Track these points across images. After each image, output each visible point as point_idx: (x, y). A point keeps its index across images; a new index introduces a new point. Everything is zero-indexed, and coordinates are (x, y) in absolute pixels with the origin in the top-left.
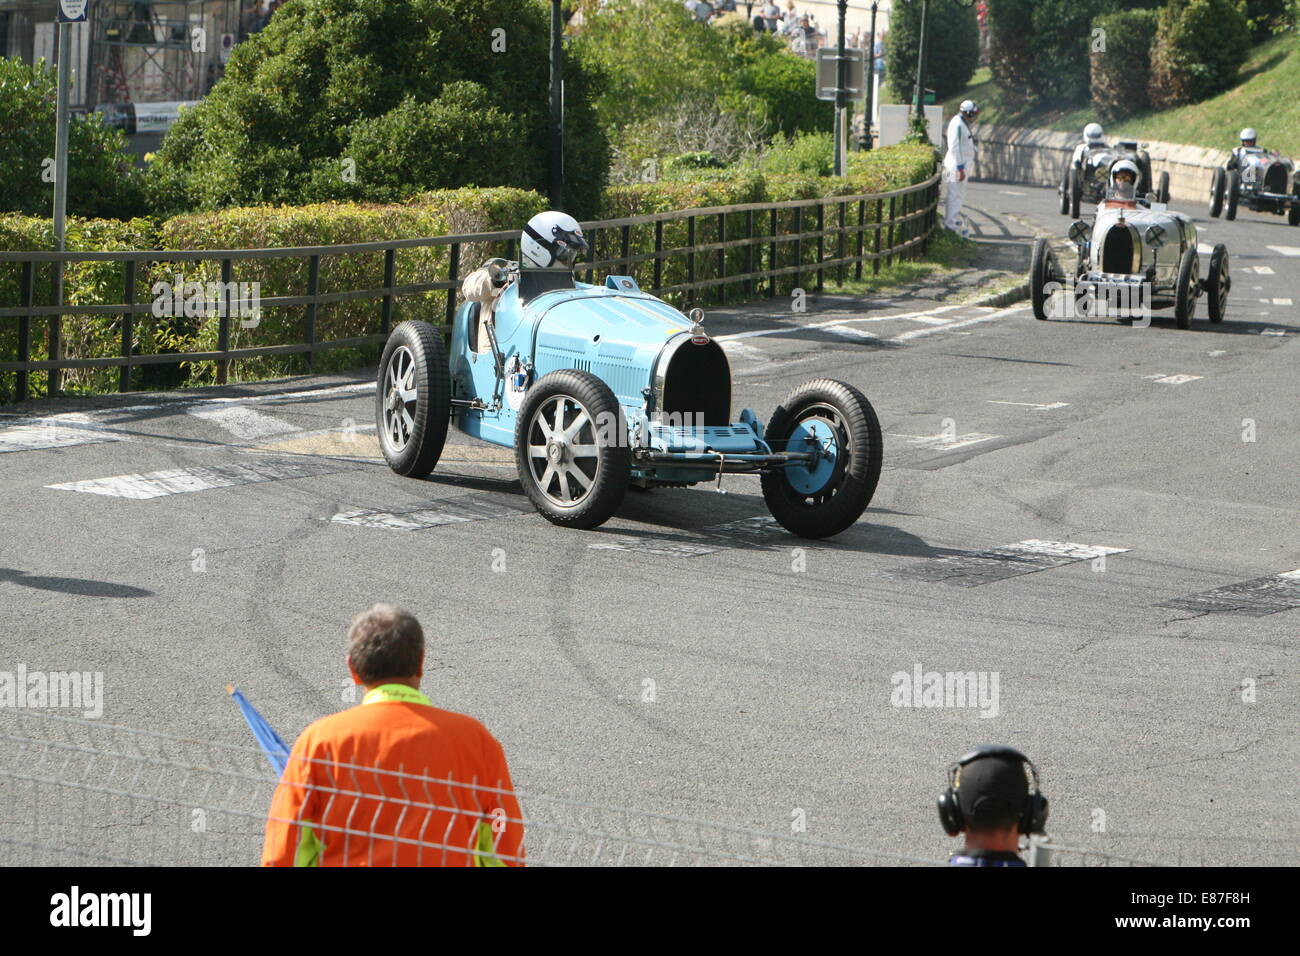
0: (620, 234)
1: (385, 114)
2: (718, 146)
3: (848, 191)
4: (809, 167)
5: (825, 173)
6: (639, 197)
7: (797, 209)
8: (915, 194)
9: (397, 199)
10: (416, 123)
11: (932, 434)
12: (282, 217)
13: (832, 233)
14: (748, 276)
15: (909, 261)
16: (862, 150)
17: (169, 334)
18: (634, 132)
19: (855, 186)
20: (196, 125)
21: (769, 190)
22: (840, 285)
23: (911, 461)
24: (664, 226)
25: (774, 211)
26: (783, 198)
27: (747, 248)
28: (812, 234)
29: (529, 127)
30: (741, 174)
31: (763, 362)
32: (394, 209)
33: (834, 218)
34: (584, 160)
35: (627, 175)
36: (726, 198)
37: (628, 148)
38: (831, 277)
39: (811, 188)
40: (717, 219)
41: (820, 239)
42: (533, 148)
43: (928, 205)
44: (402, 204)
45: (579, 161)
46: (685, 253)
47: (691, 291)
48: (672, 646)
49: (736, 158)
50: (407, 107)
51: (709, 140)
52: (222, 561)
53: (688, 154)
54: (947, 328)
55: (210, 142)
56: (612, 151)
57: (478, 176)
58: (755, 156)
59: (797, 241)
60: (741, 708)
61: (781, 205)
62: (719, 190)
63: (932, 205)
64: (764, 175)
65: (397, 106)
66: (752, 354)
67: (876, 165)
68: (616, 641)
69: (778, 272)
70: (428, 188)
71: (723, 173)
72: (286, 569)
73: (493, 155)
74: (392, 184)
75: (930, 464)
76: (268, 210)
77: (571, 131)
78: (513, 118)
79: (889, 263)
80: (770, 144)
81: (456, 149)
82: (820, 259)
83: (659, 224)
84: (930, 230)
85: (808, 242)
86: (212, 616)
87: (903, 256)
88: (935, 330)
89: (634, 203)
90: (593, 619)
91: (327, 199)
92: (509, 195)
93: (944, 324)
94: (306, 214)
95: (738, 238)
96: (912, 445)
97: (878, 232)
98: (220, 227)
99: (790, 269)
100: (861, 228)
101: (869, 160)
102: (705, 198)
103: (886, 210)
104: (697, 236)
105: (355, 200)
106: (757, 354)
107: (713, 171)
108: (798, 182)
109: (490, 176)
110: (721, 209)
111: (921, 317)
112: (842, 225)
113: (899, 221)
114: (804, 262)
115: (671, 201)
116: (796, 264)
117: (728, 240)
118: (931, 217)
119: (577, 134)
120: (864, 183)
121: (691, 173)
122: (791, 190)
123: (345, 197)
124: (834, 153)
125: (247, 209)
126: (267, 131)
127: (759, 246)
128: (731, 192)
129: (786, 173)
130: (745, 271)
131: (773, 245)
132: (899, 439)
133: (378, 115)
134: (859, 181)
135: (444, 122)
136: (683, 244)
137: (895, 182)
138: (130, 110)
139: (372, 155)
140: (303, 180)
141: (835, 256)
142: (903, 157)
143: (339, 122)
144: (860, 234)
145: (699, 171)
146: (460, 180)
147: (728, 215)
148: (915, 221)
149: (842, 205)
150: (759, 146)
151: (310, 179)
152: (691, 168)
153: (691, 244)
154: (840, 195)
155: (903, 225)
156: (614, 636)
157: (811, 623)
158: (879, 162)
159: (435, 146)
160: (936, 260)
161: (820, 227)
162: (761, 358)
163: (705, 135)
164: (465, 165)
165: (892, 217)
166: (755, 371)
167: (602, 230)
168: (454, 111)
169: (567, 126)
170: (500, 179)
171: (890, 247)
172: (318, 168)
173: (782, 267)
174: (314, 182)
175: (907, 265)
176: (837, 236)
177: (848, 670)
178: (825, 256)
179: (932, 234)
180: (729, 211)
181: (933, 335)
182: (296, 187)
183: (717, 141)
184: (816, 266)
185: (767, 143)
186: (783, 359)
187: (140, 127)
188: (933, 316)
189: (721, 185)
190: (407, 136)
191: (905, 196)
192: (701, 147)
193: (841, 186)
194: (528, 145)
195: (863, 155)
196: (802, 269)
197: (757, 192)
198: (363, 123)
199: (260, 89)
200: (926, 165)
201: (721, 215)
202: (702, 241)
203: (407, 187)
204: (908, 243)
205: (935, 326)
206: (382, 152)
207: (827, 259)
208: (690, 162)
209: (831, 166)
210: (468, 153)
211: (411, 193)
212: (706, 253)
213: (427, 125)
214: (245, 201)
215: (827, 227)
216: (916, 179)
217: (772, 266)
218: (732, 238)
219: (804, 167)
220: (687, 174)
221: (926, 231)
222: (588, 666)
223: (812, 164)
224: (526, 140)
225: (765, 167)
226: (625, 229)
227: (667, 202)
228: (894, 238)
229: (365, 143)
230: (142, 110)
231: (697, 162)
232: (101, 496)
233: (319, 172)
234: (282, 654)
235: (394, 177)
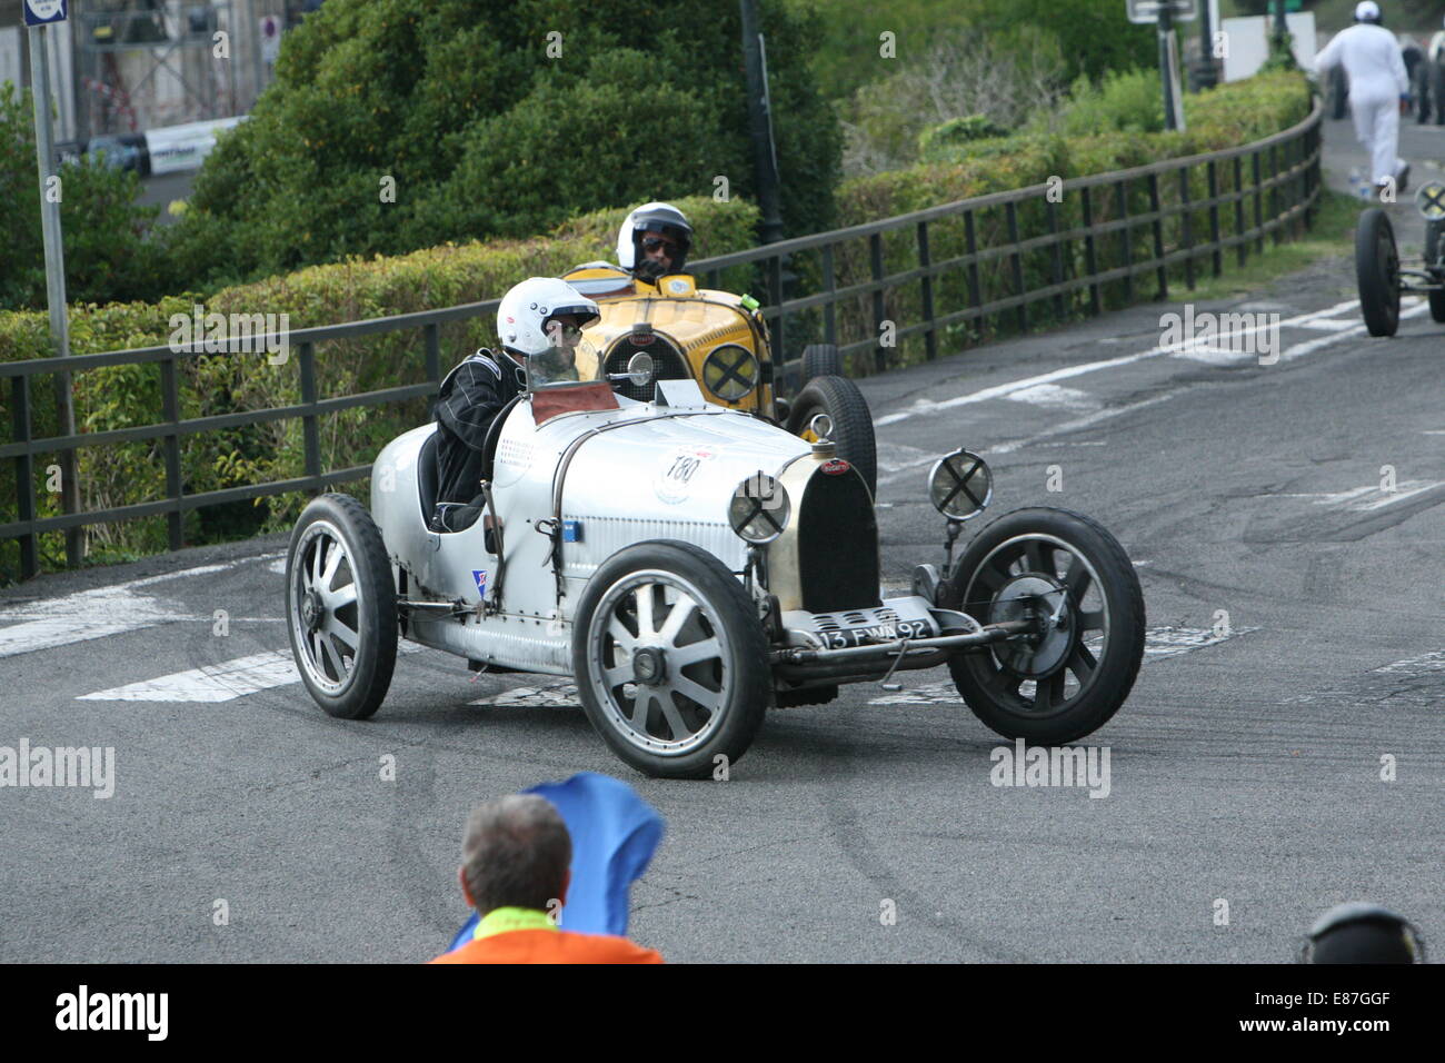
0: (867, 247)
1: (511, 110)
2: (996, 104)
3: (1190, 150)
4: (1131, 122)
5: (1152, 127)
6: (891, 190)
7: (1118, 184)
8: (1286, 143)
9: (543, 232)
10: (557, 118)
11: (1348, 490)
12: (378, 273)
13: (1172, 213)
14: (1057, 289)
15: (1288, 242)
16: (1204, 90)
17: (237, 458)
18: (872, 96)
19: (1197, 142)
20: (240, 154)
21: (1075, 161)
22: (1191, 287)
23: (1323, 530)
24: (931, 229)
25: (1085, 191)
26: (1097, 168)
27: (1052, 248)
28: (1143, 218)
29: (719, 106)
30: (1032, 143)
31: (1095, 411)
32: (539, 246)
33: (1172, 192)
34: (804, 147)
35: (868, 160)
36: (1017, 181)
37: (865, 123)
38: (1179, 278)
39: (1135, 153)
40: (1004, 211)
41: (1157, 226)
42: (729, 135)
43: (1307, 157)
44: (549, 236)
45: (798, 148)
46: (965, 265)
47: (978, 320)
48: (1006, 834)
49: (1022, 120)
50: (541, 96)
51: (982, 97)
52: (344, 779)
53: (952, 122)
54: (1352, 333)
55: (263, 175)
56: (843, 129)
57: (655, 184)
58: (1050, 113)
59: (1123, 231)
60: (1116, 913)
61: (1094, 179)
62: (1003, 168)
63: (1313, 158)
64: (1067, 140)
65: (526, 95)
66: (1076, 399)
67: (1226, 109)
68: (924, 835)
69: (1101, 277)
70: (585, 210)
71: (1005, 143)
72: (439, 781)
73: (672, 152)
74: (532, 208)
75: (1352, 532)
76: (358, 265)
77: (780, 106)
78: (697, 97)
79: (1259, 249)
80: (1069, 94)
81: (619, 148)
82: (1160, 254)
83: (922, 227)
84: (1313, 195)
85: (1139, 231)
86: (338, 859)
87: (1277, 235)
88: (1336, 338)
89: (881, 201)
90: (888, 807)
91: (440, 241)
92: (702, 208)
93: (1348, 329)
94: (411, 264)
95: (1038, 235)
96: (1323, 507)
97: (1239, 204)
98: (290, 298)
99: (1116, 273)
100: (1214, 202)
101: (1214, 102)
102: (983, 183)
103: (1246, 171)
104: (978, 241)
105: (481, 238)
106: (1083, 400)
107: (991, 143)
108: (1117, 143)
109: (671, 183)
110: (1007, 195)
111: (1316, 321)
112: (1185, 200)
113: (1269, 186)
114: (1135, 259)
115: (936, 192)
116: (1125, 263)
117: (1023, 239)
118: (1313, 175)
119: (794, 109)
120: (1211, 135)
121: (958, 147)
122: (1107, 158)
123: (464, 234)
124: (1162, 98)
125: (328, 268)
126: (342, 151)
127: (1069, 244)
128: (1018, 170)
129: (1097, 134)
130: (1051, 282)
131: (1089, 240)
132: (1304, 501)
133: (500, 111)
134: (1203, 133)
135: (596, 111)
136: (960, 251)
137: (1255, 130)
138: (141, 142)
139: (498, 169)
140: (402, 217)
141: (1181, 247)
142: (1261, 92)
143: (446, 127)
144: (1213, 211)
145: (970, 145)
146: (628, 194)
147: (1020, 204)
148: (1291, 182)
149: (1183, 171)
150: (1054, 99)
151: (412, 216)
152: (961, 141)
153: (971, 249)
154: (1176, 156)
155: (1274, 193)
156: (920, 827)
157: (1205, 778)
158: (1230, 105)
159: (587, 149)
160: (1324, 236)
161: (1155, 206)
162: (1091, 404)
163: (975, 92)
164: (633, 172)
165: (1256, 182)
166: (1082, 423)
167: (840, 244)
168: (609, 94)
169: (774, 100)
170: (686, 186)
171: (1258, 223)
172: (423, 197)
173: (1105, 269)
174: (417, 217)
175: (1283, 247)
176: (1180, 219)
177: (1265, 843)
178: (1166, 248)
179: (1318, 200)
180: (1021, 197)
181: (1334, 345)
182: (392, 228)
183: (994, 97)
184: (1154, 263)
185: (1063, 94)
186: (1121, 404)
187: (158, 165)
188: (1332, 318)
189: (1006, 160)
190: (546, 138)
191: (1273, 148)
192: (971, 110)
193: (1179, 144)
194: (722, 132)
195: (1206, 96)
196: (1135, 269)
197: (1059, 165)
198: (481, 125)
199: (326, 92)
200: (1299, 100)
201: (1009, 205)
202: (986, 243)
203: (552, 209)
204: (1283, 216)
205: (1335, 332)
206: (512, 165)
207: (1170, 252)
208: (959, 134)
209: (1161, 116)
210: (636, 154)
211: (561, 217)
212: (993, 264)
213: (573, 120)
214: (321, 256)
215: (1164, 206)
216: (1286, 123)
217: (1091, 269)
218: (1030, 235)
219: (1121, 124)
220: (954, 150)
221: (1307, 195)
222: (888, 876)
223: (1133, 116)
224: (717, 126)
225: (1066, 129)
226: (875, 239)
227: (932, 195)
228: (1264, 210)
229: (484, 154)
230: (158, 140)
231: (967, 132)
232: (160, 703)
233: (425, 202)
234: (444, 905)
235: (534, 197)
